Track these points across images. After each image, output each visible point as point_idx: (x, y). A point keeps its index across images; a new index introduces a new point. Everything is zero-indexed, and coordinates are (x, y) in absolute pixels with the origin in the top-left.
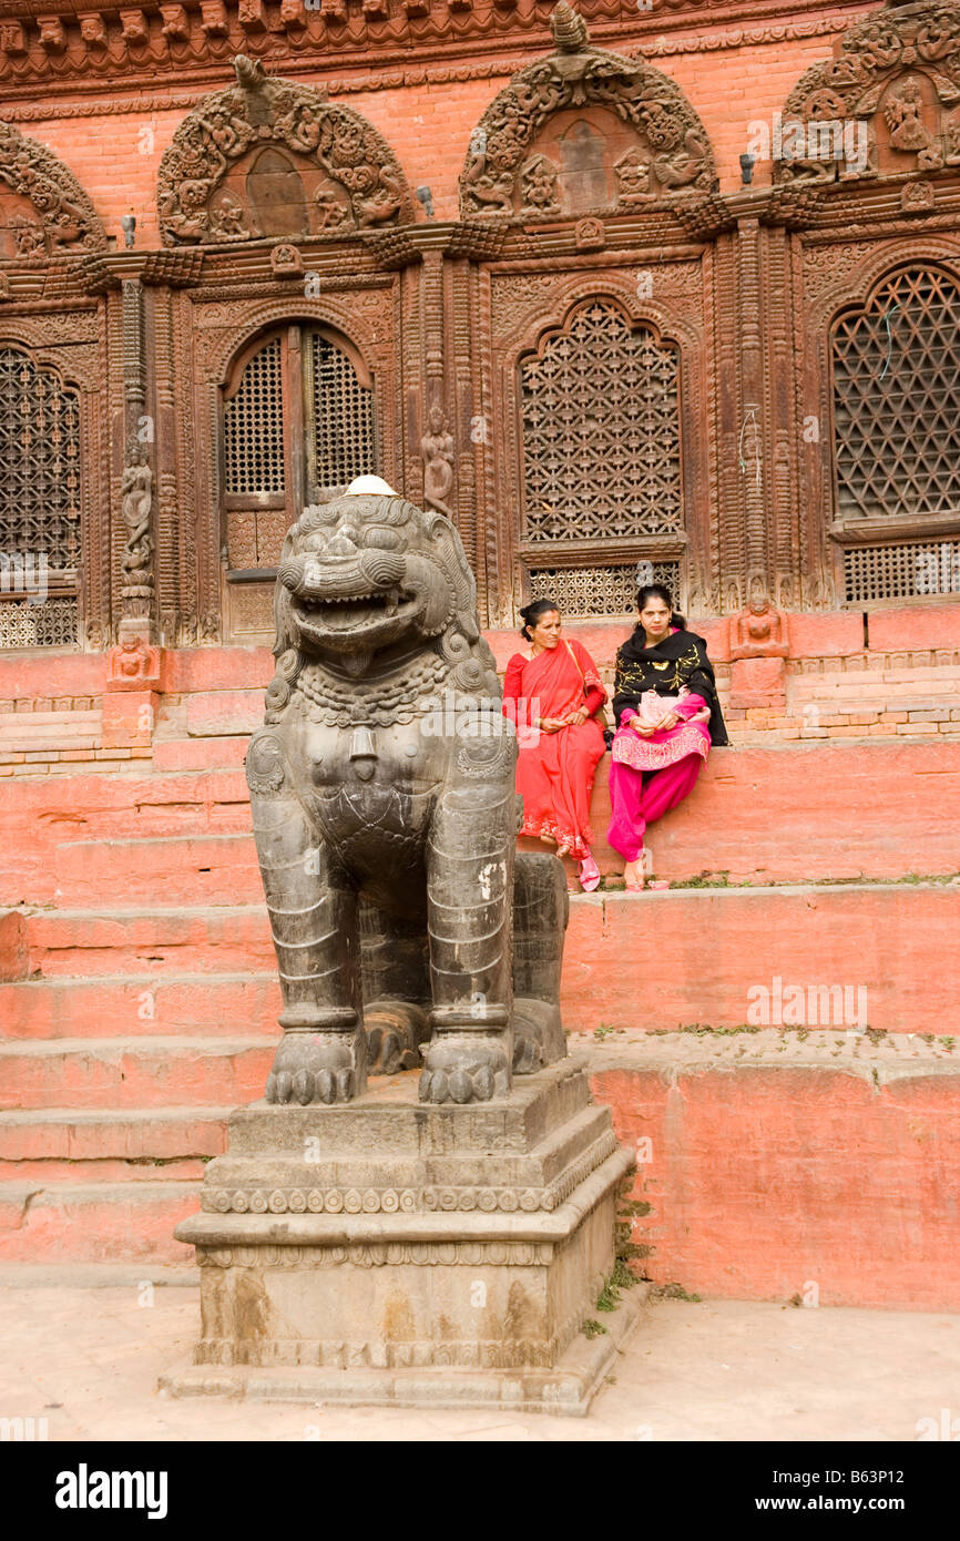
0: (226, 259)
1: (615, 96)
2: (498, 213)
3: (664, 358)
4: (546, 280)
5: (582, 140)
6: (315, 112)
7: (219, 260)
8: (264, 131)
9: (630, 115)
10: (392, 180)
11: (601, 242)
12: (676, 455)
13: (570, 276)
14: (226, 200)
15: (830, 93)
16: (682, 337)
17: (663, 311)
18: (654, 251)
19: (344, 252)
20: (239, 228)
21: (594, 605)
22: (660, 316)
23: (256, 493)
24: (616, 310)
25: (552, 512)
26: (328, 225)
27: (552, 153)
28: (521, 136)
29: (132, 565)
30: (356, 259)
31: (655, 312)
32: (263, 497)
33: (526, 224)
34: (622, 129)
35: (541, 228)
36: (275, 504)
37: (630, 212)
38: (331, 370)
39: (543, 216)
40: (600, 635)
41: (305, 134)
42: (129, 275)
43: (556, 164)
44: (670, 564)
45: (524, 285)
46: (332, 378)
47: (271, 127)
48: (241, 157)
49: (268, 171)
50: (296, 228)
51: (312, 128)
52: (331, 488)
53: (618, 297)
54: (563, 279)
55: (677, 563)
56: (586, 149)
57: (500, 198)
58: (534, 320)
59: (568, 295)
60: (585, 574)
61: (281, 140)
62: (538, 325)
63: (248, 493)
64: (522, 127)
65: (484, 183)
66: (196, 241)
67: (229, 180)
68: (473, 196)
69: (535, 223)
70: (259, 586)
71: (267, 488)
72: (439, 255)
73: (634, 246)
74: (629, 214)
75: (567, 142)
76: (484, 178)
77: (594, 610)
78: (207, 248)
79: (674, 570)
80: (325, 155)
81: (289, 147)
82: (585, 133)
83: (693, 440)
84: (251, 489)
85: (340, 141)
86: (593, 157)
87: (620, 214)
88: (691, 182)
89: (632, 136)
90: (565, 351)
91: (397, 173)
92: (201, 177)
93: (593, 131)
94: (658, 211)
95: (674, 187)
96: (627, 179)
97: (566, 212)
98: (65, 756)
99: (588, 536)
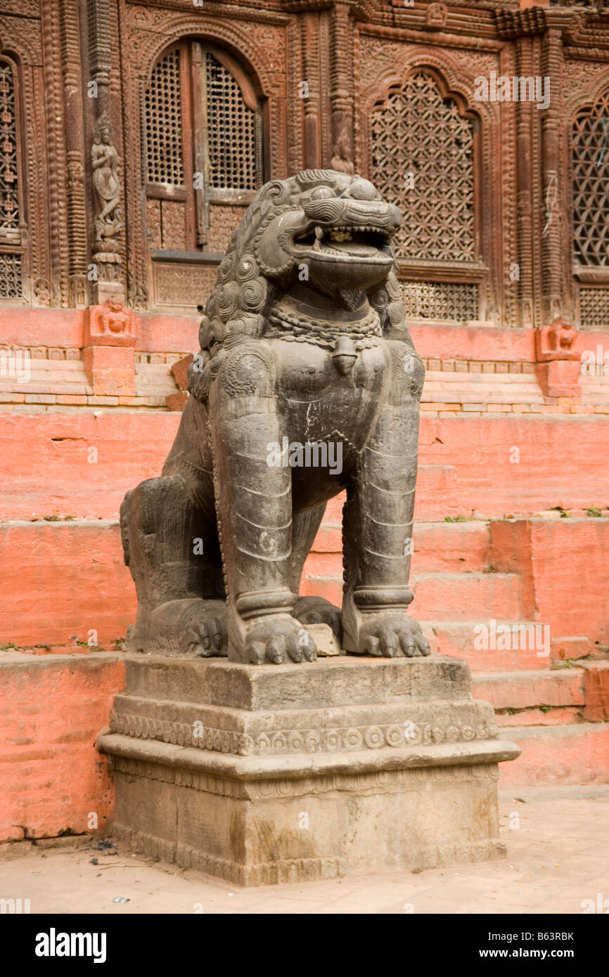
3: (464, 125)
4: (394, 46)
11: (442, 25)
12: (471, 202)
13: (411, 46)
16: (484, 112)
17: (472, 89)
18: (473, 40)
21: (423, 311)
22: (469, 92)
23: (165, 184)
24: (433, 80)
29: (108, 234)
31: (466, 87)
32: (169, 189)
36: (179, 196)
38: (220, 87)
40: (451, 334)
44: (471, 285)
45: (379, 47)
46: (220, 94)
52: (225, 189)
53: (442, 71)
54: (408, 48)
55: (477, 285)
58: (387, 77)
59: (408, 62)
60: (416, 286)
62: (387, 82)
63: (154, 182)
70: (175, 266)
71: (176, 182)
72: (348, 9)
73: (460, 32)
74: (465, 7)
77: (422, 315)
79: (474, 290)
83: (489, 192)
84: (163, 180)
87: (461, 6)
90: (398, 106)
94: (483, 9)
98: (61, 399)
99: (435, 257)
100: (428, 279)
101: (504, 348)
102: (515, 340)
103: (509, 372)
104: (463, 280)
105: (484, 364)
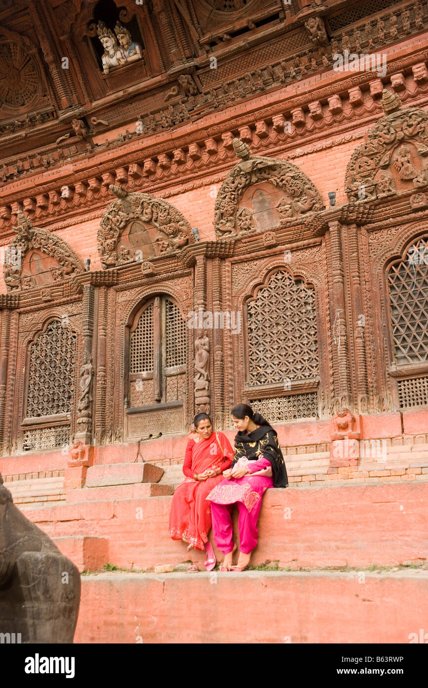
0: (126, 272)
1: (269, 176)
2: (230, 235)
3: (310, 293)
4: (255, 263)
5: (261, 198)
6: (149, 204)
7: (123, 272)
8: (131, 215)
9: (278, 183)
10: (184, 228)
11: (275, 242)
12: (317, 339)
13: (266, 260)
14: (122, 246)
15: (366, 158)
16: (315, 281)
17: (306, 270)
18: (299, 243)
19: (170, 262)
20: (129, 258)
21: (279, 416)
22: (305, 273)
23: (142, 372)
24: (287, 273)
25: (261, 371)
26: (162, 251)
27: (249, 205)
28: (234, 200)
29: (81, 408)
30: (176, 264)
31: (303, 271)
32: (145, 374)
33: (242, 239)
34: (276, 190)
35: (249, 239)
36: (149, 377)
37: (285, 227)
38: (173, 314)
39: (249, 235)
41: (146, 213)
42: (86, 283)
43: (251, 210)
44: (312, 393)
45: (246, 266)
46: (173, 318)
47: (133, 213)
48: (125, 227)
49: (136, 232)
50: (151, 254)
51: (148, 211)
52: (172, 367)
53: (287, 266)
54: (262, 261)
55: (316, 393)
56: (262, 202)
57: (230, 228)
58: (250, 282)
59: (265, 269)
60: (275, 400)
61: (138, 218)
62: (252, 284)
63: (139, 373)
64: (233, 196)
65: (222, 223)
66: (114, 265)
67: (122, 238)
68: (219, 229)
69: (246, 238)
70: (139, 415)
71: (147, 370)
72: (202, 257)
73: (290, 242)
74: (285, 228)
75: (255, 200)
76: (222, 221)
77: (279, 419)
78: (117, 268)
79: (315, 396)
80: (156, 221)
81: (141, 220)
82: (261, 194)
83: (321, 331)
84: (141, 371)
85: (160, 214)
86: (267, 205)
87: (282, 228)
88: (310, 209)
89: (281, 193)
90: (266, 294)
91: (186, 224)
92: (112, 238)
93: (265, 193)
94: (298, 225)
95: (303, 212)
96: (281, 212)
97: (258, 231)
98: (50, 498)
99: (277, 381)
100: (280, 395)
101: (311, 435)
102: (319, 428)
103: (317, 451)
104: (304, 391)
105: (298, 448)
